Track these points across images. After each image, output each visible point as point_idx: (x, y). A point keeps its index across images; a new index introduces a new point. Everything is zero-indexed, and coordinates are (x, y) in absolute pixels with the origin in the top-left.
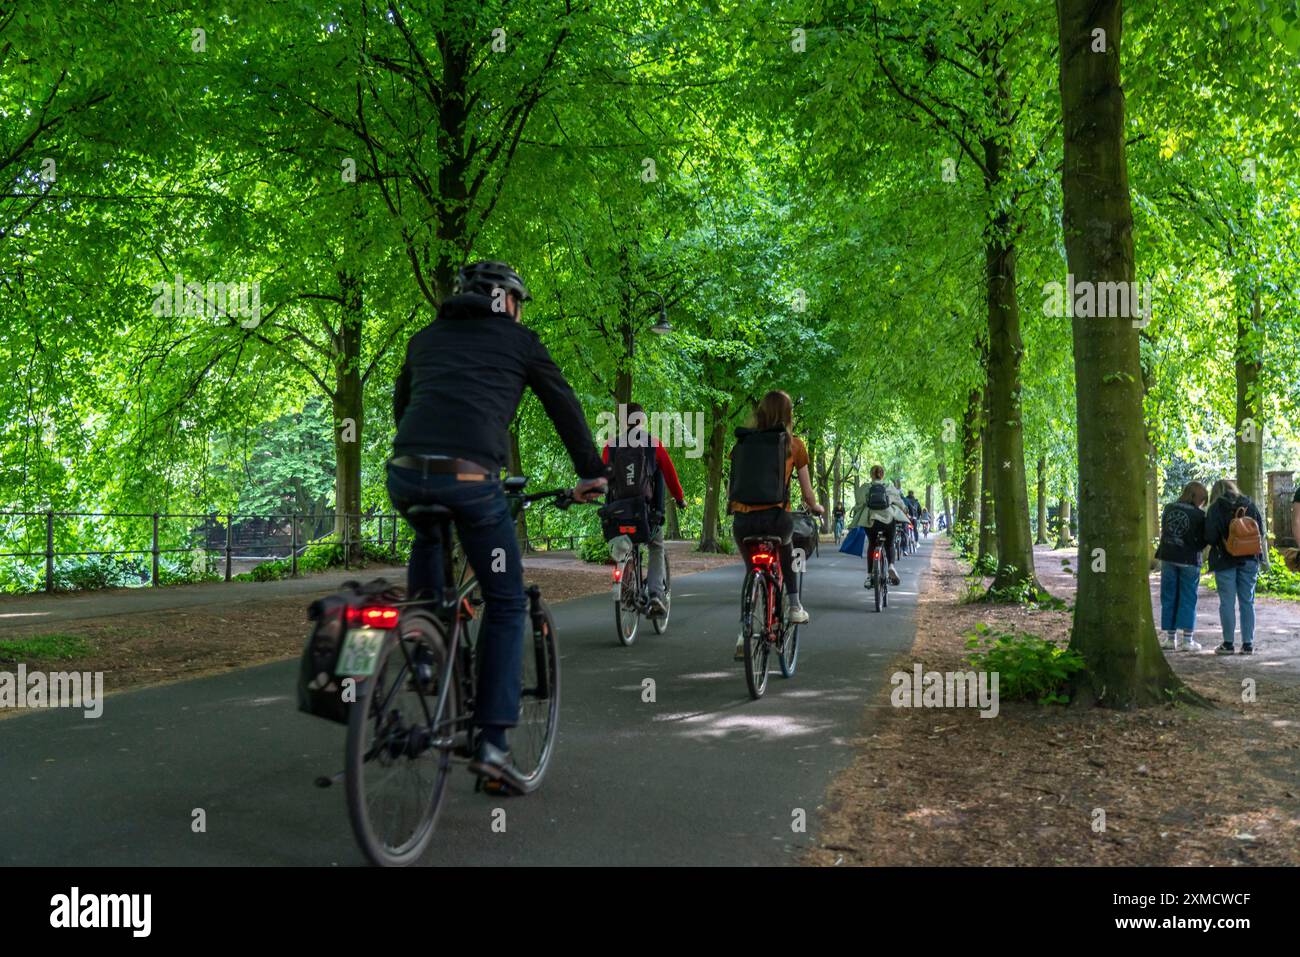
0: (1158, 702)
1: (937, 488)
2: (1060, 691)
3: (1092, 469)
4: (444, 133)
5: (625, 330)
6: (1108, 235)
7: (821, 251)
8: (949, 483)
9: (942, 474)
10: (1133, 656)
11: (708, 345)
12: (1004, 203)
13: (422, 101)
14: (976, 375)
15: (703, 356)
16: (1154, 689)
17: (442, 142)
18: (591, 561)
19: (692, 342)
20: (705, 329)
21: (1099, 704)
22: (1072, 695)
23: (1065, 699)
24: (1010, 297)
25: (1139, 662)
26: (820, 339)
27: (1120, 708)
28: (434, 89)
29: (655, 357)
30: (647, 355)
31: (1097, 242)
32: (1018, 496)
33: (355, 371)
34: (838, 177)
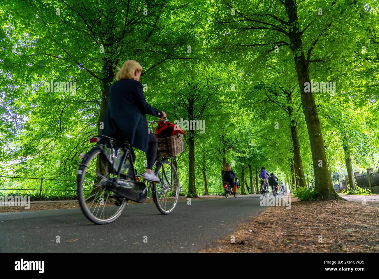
0: (334, 199)
1: (287, 184)
2: (313, 198)
3: (314, 153)
4: (189, 114)
5: (224, 151)
6: (312, 109)
7: (260, 134)
8: (290, 182)
9: (288, 181)
10: (328, 190)
11: (239, 154)
12: (293, 118)
13: (185, 110)
14: (292, 155)
15: (239, 157)
16: (334, 197)
17: (189, 116)
18: (220, 195)
19: (237, 154)
20: (239, 152)
21: (322, 200)
22: (316, 198)
23: (314, 199)
24: (296, 136)
25: (329, 191)
26: (261, 152)
27: (327, 200)
28: (187, 108)
29: (229, 156)
30: (228, 156)
31: (310, 110)
32: (302, 175)
33: (176, 160)
34: (261, 118)
